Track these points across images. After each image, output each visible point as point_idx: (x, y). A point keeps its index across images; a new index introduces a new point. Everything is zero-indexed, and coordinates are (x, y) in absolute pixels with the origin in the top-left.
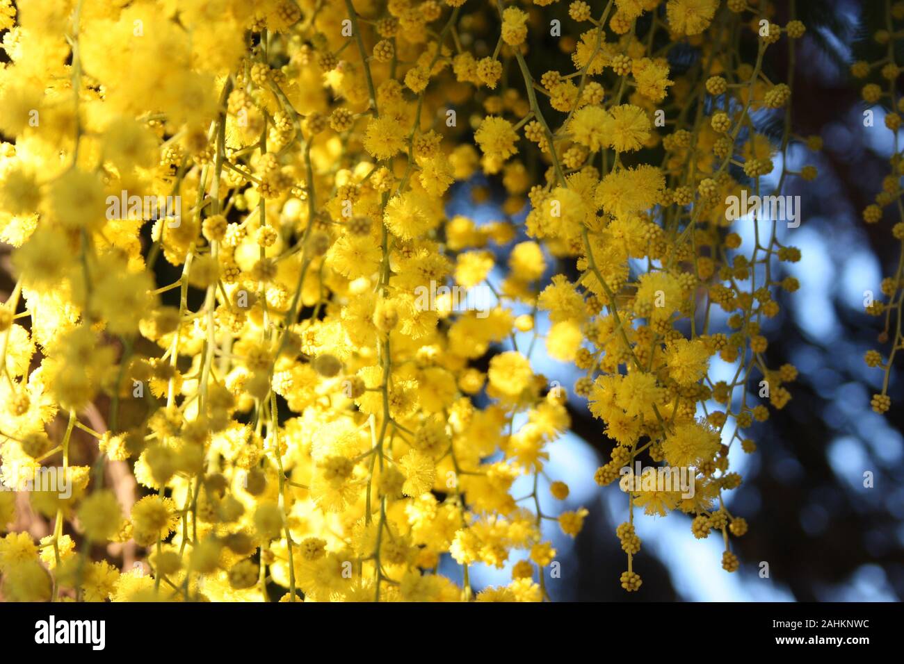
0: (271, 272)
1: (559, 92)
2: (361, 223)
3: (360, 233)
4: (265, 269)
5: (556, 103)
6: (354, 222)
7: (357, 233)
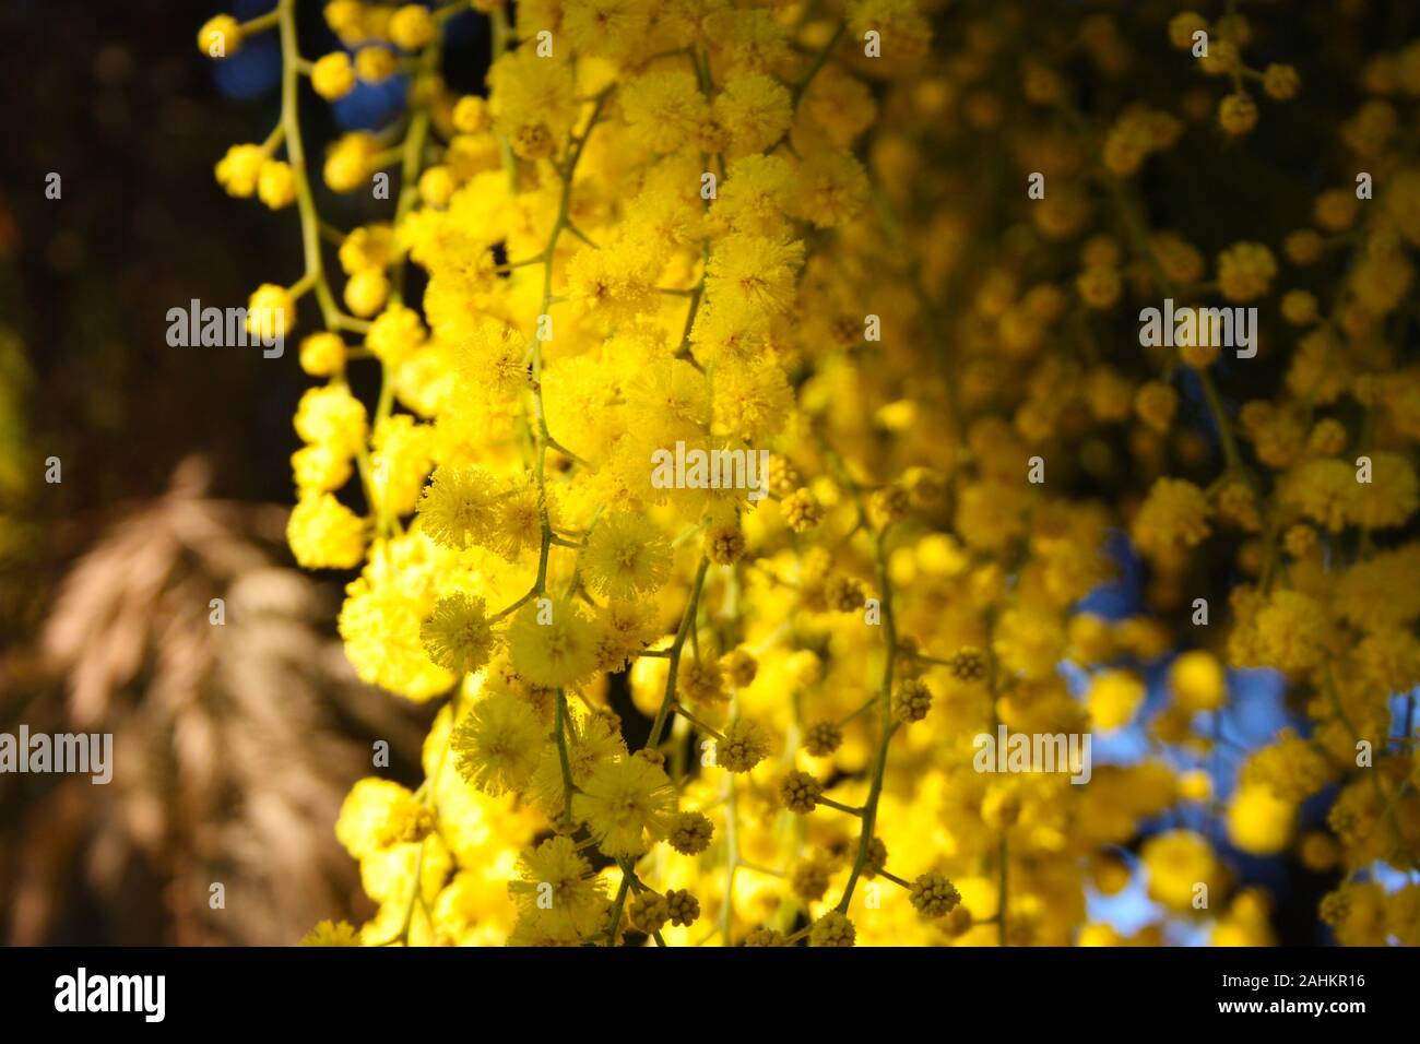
0: (834, 740)
1: (1271, 435)
2: (971, 663)
3: (971, 679)
4: (824, 737)
5: (1267, 452)
6: (960, 661)
7: (965, 678)
